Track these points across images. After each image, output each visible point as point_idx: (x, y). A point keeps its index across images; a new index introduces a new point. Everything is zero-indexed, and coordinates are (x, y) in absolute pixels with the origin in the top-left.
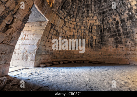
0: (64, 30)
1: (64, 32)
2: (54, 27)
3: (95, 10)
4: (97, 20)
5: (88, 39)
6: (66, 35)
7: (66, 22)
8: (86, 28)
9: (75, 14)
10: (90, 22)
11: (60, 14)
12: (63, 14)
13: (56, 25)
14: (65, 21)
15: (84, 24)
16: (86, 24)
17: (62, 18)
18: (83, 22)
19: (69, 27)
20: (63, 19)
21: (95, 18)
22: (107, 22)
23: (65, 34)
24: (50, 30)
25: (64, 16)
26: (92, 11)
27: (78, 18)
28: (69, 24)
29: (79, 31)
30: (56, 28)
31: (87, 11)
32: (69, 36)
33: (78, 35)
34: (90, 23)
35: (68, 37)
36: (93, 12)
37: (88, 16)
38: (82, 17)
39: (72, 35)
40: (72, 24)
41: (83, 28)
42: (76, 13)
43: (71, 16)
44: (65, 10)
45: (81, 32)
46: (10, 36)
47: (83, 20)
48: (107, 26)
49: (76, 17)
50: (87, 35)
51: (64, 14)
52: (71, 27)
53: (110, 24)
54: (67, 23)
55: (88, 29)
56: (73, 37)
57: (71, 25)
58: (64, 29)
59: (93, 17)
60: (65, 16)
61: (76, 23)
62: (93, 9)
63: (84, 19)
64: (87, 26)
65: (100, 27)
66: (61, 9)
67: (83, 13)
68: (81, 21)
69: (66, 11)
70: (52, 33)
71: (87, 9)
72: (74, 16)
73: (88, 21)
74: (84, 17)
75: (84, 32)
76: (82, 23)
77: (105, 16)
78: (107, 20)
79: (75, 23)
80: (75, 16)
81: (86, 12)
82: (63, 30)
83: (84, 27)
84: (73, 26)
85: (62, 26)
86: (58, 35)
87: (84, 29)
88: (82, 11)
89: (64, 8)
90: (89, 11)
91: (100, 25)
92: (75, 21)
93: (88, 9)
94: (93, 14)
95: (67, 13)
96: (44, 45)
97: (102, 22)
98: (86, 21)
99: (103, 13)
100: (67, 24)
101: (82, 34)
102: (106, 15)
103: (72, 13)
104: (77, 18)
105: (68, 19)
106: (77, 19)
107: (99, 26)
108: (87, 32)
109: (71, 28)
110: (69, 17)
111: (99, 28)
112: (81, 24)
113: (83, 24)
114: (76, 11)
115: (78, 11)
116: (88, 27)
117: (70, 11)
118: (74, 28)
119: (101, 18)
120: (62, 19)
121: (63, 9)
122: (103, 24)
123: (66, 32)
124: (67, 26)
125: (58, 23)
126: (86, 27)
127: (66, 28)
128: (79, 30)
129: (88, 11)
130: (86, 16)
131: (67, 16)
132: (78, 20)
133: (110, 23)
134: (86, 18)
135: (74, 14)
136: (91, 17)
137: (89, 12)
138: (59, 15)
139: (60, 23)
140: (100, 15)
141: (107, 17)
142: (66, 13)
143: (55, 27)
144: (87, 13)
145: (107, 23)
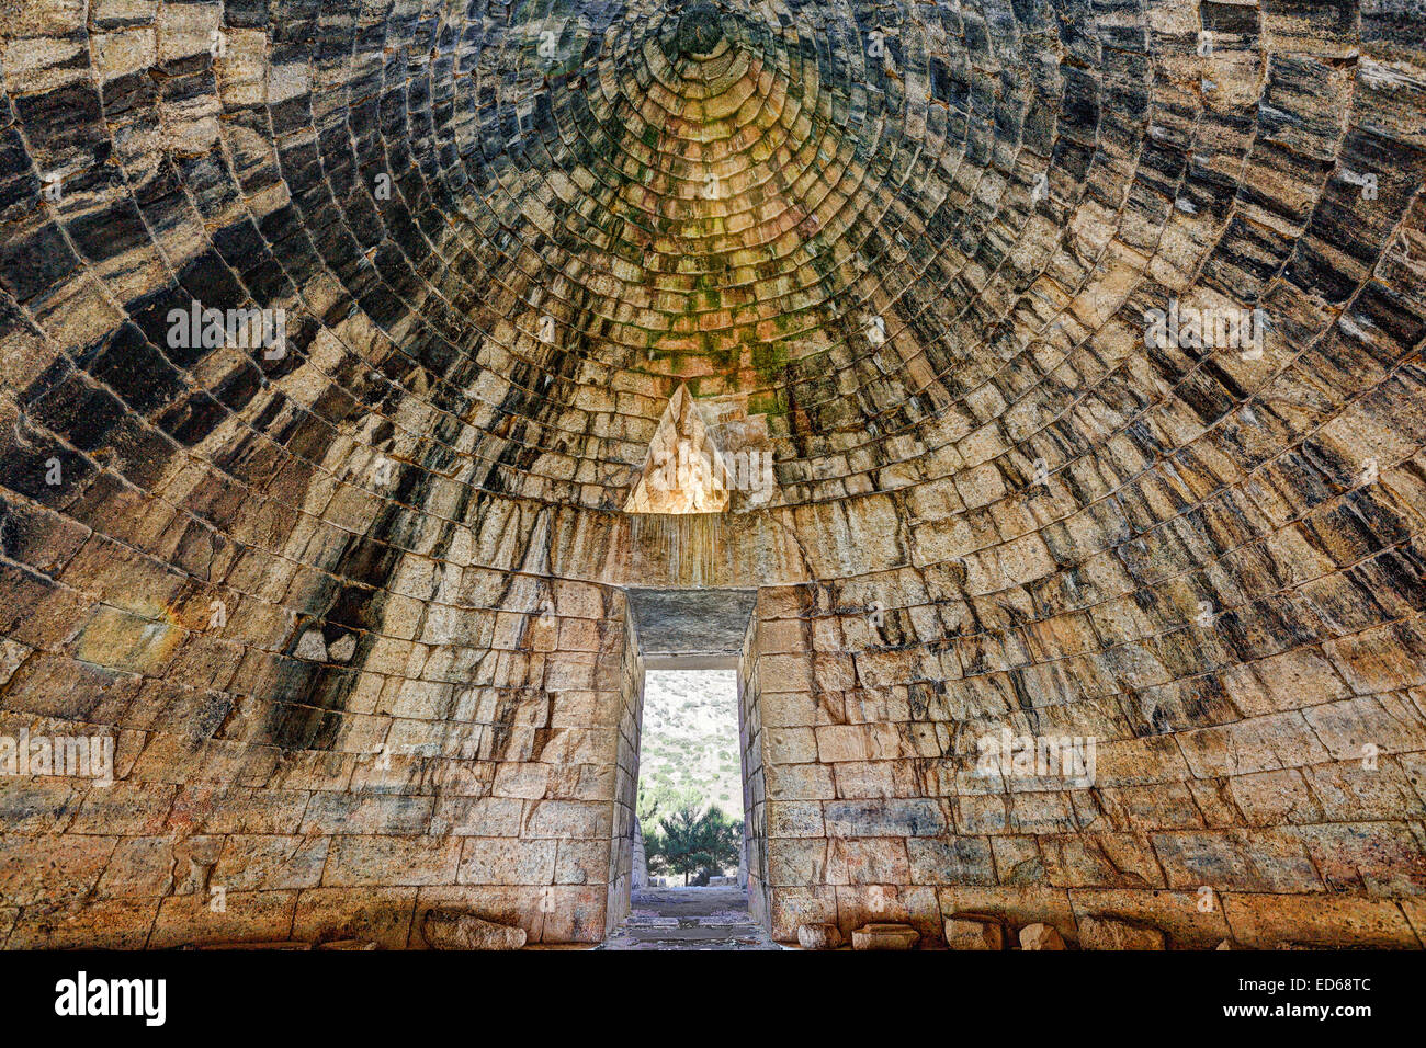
0: (930, 575)
1: (940, 584)
2: (824, 601)
3: (1013, 179)
4: (1134, 220)
5: (1279, 514)
6: (983, 608)
7: (908, 492)
8: (1129, 406)
9: (926, 380)
10: (1099, 302)
11: (813, 485)
12: (838, 465)
13: (833, 574)
14: (891, 495)
15: (1068, 378)
16: (1089, 363)
17: (854, 490)
18: (1037, 370)
19: (965, 515)
20: (868, 495)
21: (1091, 226)
22: (1223, 121)
23: (968, 600)
24: (808, 637)
25: (857, 466)
26: (1003, 217)
27: (968, 381)
28: (946, 486)
29: (1094, 483)
30: (845, 598)
31: (980, 257)
32: (1021, 601)
33: (1116, 526)
34: (1117, 316)
35: (1014, 614)
36: (1022, 209)
37: (1024, 281)
38: (995, 339)
39: (1042, 566)
40: (967, 469)
41: (1095, 420)
42: (923, 361)
43: (906, 420)
44: (826, 435)
45: (1119, 472)
46: (571, 765)
47: (1029, 354)
48: (1302, 161)
49: (954, 387)
50: (1220, 462)
51: (847, 454)
52: (974, 501)
53: (1289, 100)
54: (921, 491)
55: (1162, 386)
56: (1069, 579)
57: (961, 487)
58: (921, 559)
59: (1067, 244)
60: (863, 460)
61: (993, 428)
62: (992, 191)
63: (1025, 337)
64: (1124, 371)
65: (1247, 249)
66: (802, 454)
67: (970, 307)
68: (1024, 379)
69: (844, 423)
70: (836, 644)
71: (965, 249)
72: (926, 403)
73: (1067, 321)
74: (1006, 329)
75: (1153, 450)
76: (1047, 382)
77: (1122, 116)
78: (1188, 113)
79: (986, 444)
80: (939, 393)
81: (976, 274)
82: (920, 572)
83: (1099, 409)
84: (990, 484)
85: (893, 552)
86: (902, 637)
87: (1116, 419)
88: (946, 306)
89: (816, 429)
90: (985, 242)
91: (1231, 233)
92: (976, 424)
93: (969, 237)
94: (1038, 224)
95: (864, 428)
96: (818, 762)
97: (1199, 182)
98: (1054, 333)
99: (1083, 113)
100: (928, 503)
101: (1150, 490)
102: (1118, 95)
103: (894, 394)
104: (967, 390)
105: (906, 455)
106: (976, 400)
107: (1222, 251)
108: (1185, 428)
109: (985, 510)
110: (901, 446)
111: (1266, 272)
112: (1042, 406)
113: (1066, 390)
114: (916, 349)
115: (926, 334)
116: (1141, 367)
117: (871, 403)
118: (1018, 486)
119: (1132, 168)
120: (855, 499)
121: (814, 442)
122: (1225, 190)
123: (960, 574)
124: (933, 516)
125: (844, 554)
126: (1113, 387)
127: (943, 540)
128: (1083, 471)
129: (983, 255)
130: (1014, 299)
131: (880, 452)
132: (983, 398)
133: (1267, 98)
134: (1023, 315)
135: (911, 388)
136: (1061, 260)
137: (998, 244)
138: (817, 496)
139: (858, 535)
140: (1086, 153)
141: (1156, 95)
142: (850, 440)
143: (835, 592)
144: (991, 268)
145: (1242, 126)
